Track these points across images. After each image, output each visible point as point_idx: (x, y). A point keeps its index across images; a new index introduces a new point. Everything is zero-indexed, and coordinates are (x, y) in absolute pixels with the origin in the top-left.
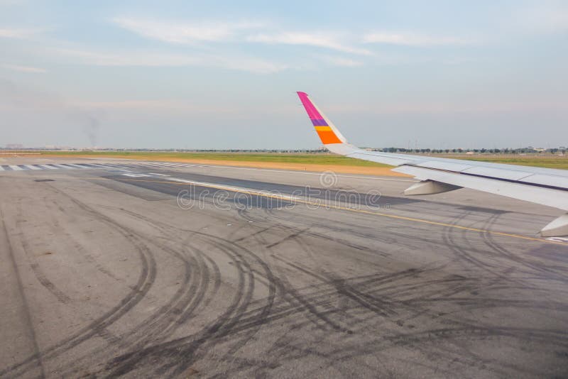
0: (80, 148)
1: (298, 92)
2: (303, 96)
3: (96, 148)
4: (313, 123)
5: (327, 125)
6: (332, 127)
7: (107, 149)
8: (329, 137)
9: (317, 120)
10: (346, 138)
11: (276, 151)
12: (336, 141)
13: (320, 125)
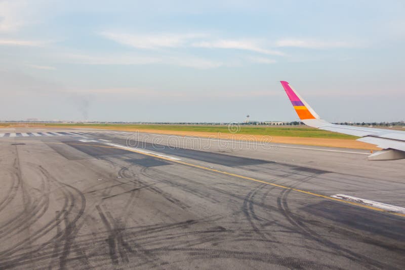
0: (76, 121)
1: (282, 82)
2: (285, 84)
3: (87, 121)
4: (293, 104)
5: (303, 105)
6: (307, 106)
7: (95, 122)
8: (305, 114)
9: (296, 102)
10: (319, 115)
11: (211, 124)
12: (311, 117)
13: (297, 105)
